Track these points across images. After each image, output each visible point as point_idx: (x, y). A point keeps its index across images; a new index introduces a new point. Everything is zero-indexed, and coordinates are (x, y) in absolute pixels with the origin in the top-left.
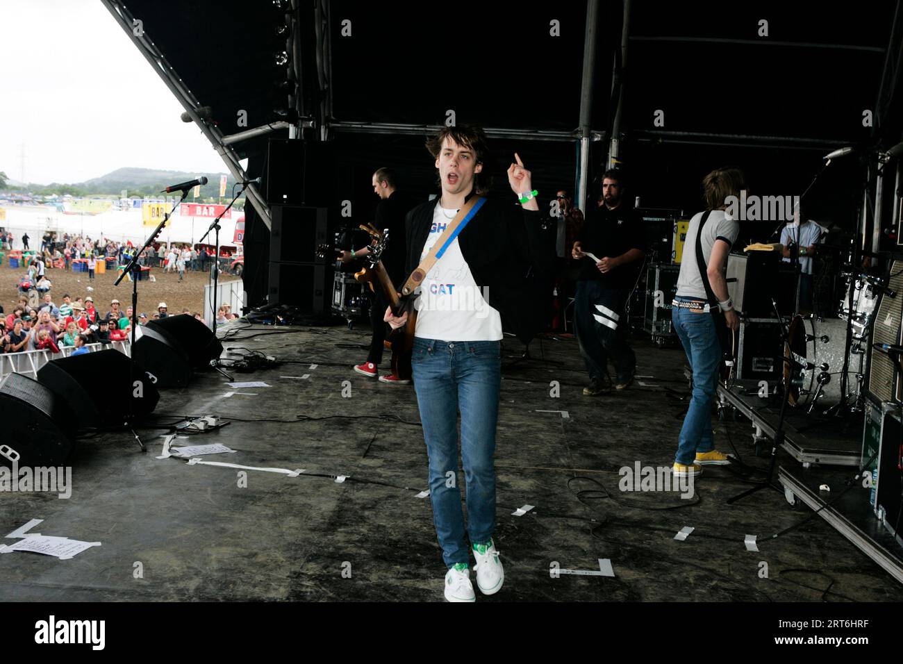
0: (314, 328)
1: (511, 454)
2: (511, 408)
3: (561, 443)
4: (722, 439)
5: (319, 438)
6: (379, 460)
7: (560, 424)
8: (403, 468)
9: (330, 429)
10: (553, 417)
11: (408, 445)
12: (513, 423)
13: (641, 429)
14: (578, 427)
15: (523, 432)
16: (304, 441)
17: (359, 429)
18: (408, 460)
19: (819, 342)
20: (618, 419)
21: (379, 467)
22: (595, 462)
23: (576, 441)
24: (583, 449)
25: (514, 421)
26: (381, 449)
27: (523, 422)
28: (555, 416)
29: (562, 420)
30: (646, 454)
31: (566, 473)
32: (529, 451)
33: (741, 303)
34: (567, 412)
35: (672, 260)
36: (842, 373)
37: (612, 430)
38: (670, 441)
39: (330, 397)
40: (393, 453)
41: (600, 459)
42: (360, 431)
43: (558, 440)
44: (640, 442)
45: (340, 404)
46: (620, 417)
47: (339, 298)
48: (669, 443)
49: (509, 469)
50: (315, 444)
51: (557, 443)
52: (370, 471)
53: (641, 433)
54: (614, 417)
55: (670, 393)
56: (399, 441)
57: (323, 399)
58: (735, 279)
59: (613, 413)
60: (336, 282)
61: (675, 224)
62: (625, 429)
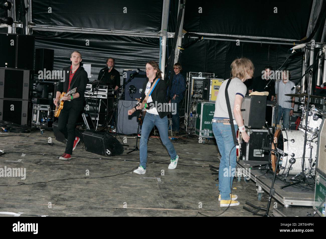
0: (22, 134)
1: (133, 201)
2: (130, 176)
3: (159, 195)
4: (240, 192)
5: (30, 195)
6: (64, 206)
7: (157, 185)
8: (77, 210)
9: (35, 189)
10: (153, 181)
11: (78, 197)
12: (132, 185)
13: (198, 187)
14: (166, 186)
15: (139, 190)
16: (21, 196)
17: (51, 189)
18: (79, 206)
19: (290, 142)
20: (186, 182)
21: (64, 210)
22: (177, 205)
23: (166, 194)
24: (170, 198)
25: (133, 183)
26: (64, 200)
27: (137, 184)
28: (154, 180)
29: (157, 182)
30: (203, 200)
31: (163, 211)
32: (142, 199)
33: (248, 122)
34: (160, 178)
35: (210, 99)
36: (302, 158)
37: (184, 188)
38: (213, 193)
39: (34, 172)
40: (71, 202)
41: (179, 203)
42: (52, 190)
43: (157, 193)
44: (199, 194)
45: (39, 175)
46: (187, 181)
47: (36, 118)
48: (214, 194)
49: (133, 210)
50: (28, 198)
51: (156, 195)
52: (59, 212)
53: (199, 189)
54: (184, 181)
55: (212, 168)
56: (73, 195)
57: (30, 173)
58: (245, 109)
59: (183, 178)
60: (34, 110)
61: (211, 81)
62: (190, 187)
